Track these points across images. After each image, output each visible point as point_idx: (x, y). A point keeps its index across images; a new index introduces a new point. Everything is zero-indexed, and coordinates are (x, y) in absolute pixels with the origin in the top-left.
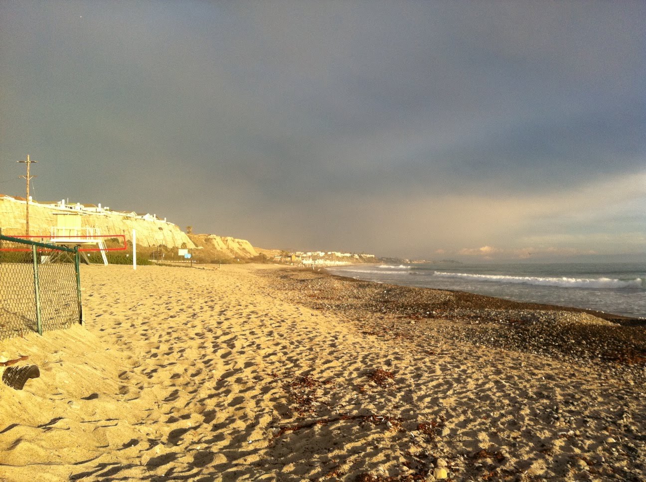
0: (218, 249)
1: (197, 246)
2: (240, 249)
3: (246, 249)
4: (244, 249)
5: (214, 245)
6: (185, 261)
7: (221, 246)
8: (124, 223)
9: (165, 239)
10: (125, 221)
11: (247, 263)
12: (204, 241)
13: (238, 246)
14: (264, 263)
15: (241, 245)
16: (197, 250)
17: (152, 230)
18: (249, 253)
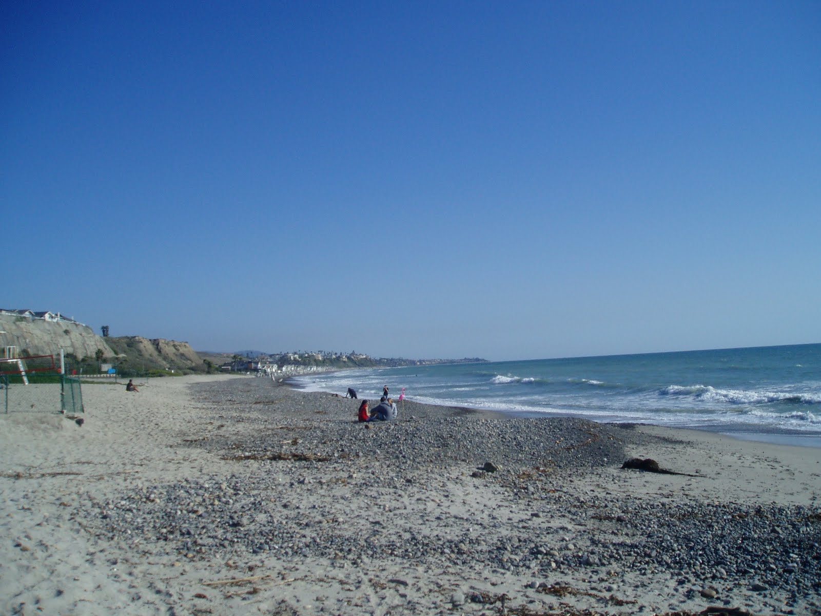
0: (147, 356)
1: (116, 353)
2: (176, 355)
3: (186, 355)
4: (182, 355)
5: (140, 351)
6: (102, 375)
7: (150, 352)
8: (18, 326)
9: (73, 345)
10: (18, 323)
11: (185, 374)
12: (126, 346)
13: (174, 350)
14: (209, 373)
15: (178, 350)
16: (117, 358)
17: (55, 333)
18: (190, 360)
